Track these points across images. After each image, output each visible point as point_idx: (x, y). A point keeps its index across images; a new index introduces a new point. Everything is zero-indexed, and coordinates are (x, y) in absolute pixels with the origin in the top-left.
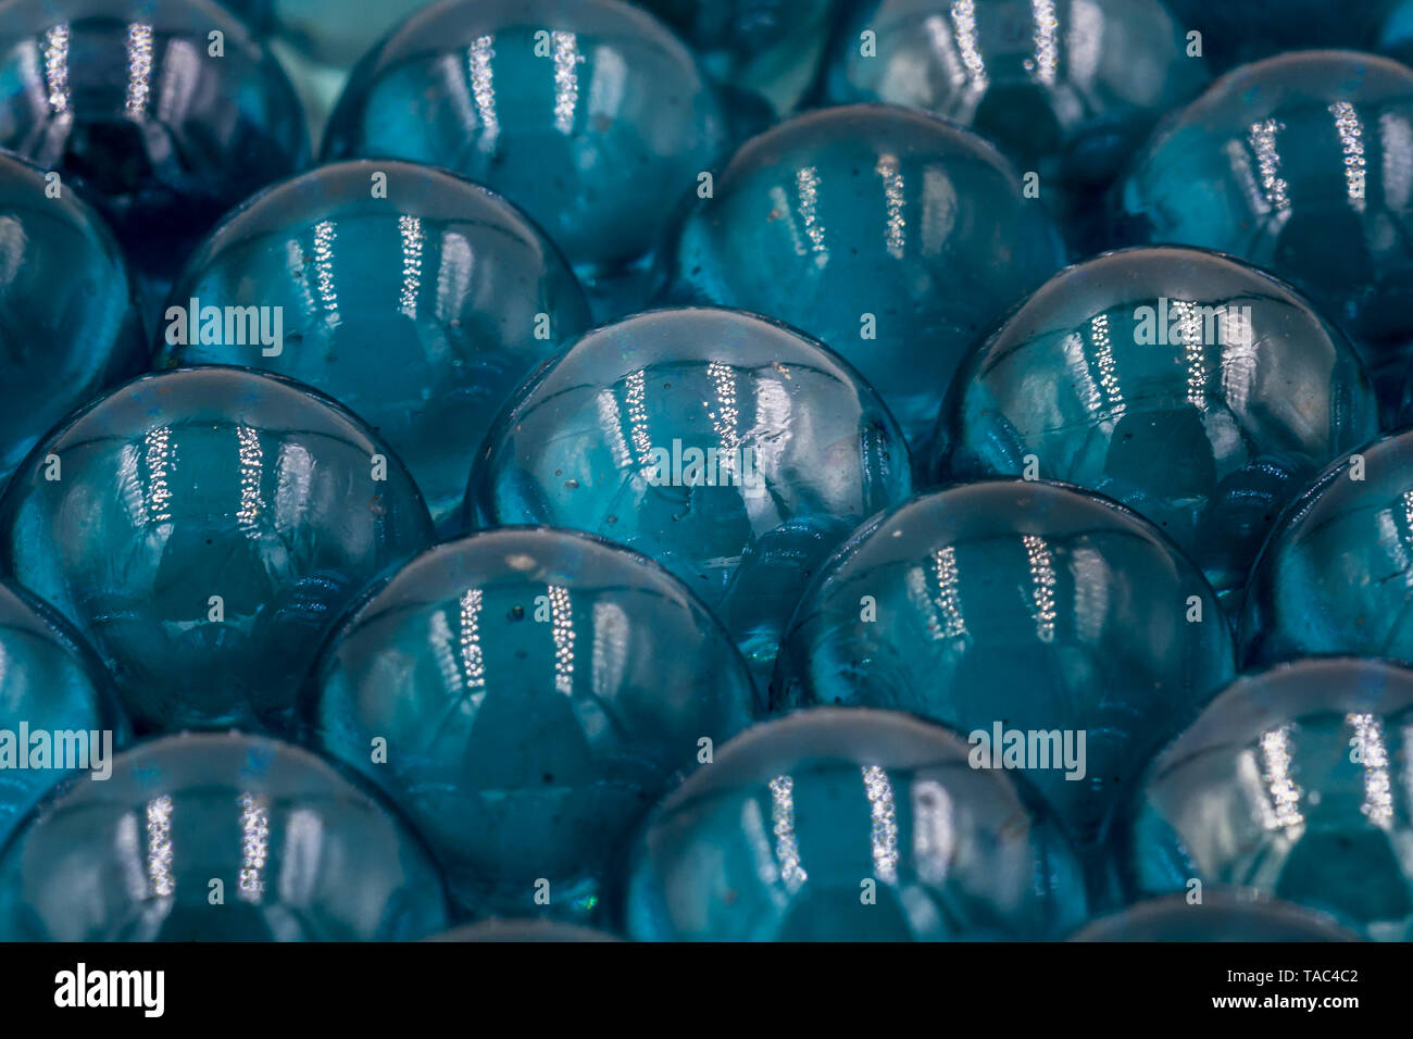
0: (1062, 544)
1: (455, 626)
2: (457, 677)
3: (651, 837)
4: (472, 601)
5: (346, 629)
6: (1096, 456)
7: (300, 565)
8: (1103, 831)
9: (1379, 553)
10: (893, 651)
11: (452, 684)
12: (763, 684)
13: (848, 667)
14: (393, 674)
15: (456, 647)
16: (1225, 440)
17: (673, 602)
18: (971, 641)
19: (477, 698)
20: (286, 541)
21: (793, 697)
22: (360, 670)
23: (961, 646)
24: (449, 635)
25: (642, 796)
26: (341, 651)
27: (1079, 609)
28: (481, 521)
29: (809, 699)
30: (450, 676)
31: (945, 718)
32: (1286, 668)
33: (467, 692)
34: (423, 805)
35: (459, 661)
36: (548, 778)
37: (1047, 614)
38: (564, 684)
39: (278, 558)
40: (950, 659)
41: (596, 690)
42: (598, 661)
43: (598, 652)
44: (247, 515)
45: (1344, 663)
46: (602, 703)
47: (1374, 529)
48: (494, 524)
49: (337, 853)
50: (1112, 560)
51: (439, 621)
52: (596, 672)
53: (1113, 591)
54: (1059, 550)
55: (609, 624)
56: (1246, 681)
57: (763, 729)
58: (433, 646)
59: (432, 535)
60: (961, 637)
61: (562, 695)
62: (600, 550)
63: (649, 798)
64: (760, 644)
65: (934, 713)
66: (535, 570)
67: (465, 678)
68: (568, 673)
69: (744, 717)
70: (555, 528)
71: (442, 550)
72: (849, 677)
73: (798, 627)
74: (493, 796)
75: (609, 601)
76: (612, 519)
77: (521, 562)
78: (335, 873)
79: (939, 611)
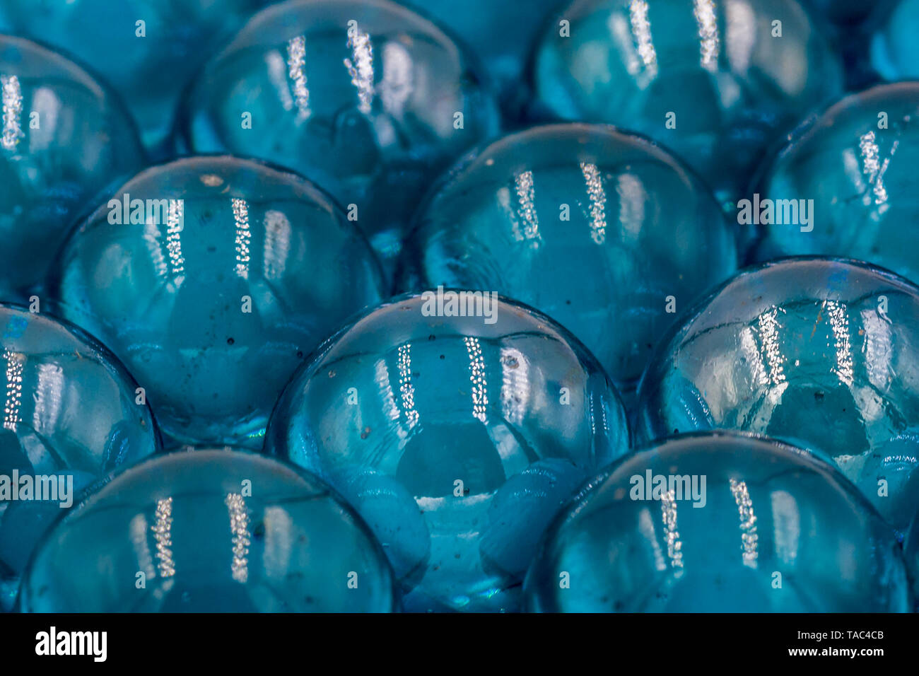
0: (610, 170)
2: (164, 266)
3: (307, 386)
5: (82, 229)
6: (636, 105)
7: (48, 180)
8: (640, 385)
9: (845, 181)
10: (486, 250)
11: (160, 270)
12: (389, 271)
13: (453, 261)
16: (729, 94)
17: (324, 210)
18: (544, 243)
19: (179, 281)
20: (38, 162)
21: (411, 282)
22: (91, 259)
23: (536, 245)
24: (158, 233)
25: (300, 354)
26: (78, 243)
27: (623, 219)
28: (181, 149)
30: (159, 264)
31: (523, 300)
32: (775, 267)
33: (171, 276)
34: (137, 359)
35: (165, 252)
36: (231, 341)
37: (599, 223)
39: (31, 174)
40: (527, 256)
41: (266, 275)
42: (268, 255)
43: (268, 247)
45: (817, 262)
46: (271, 286)
47: (839, 163)
48: (191, 152)
49: (74, 395)
50: (647, 184)
52: (266, 262)
53: (648, 207)
54: (609, 176)
55: (277, 227)
57: (389, 308)
58: (146, 241)
59: (146, 159)
60: (536, 239)
61: (242, 279)
62: (270, 172)
63: (306, 357)
64: (387, 243)
65: (515, 297)
66: (223, 186)
67: (170, 267)
68: (245, 263)
69: (377, 298)
70: (238, 155)
71: (153, 171)
72: (454, 269)
73: (415, 230)
74: (190, 353)
75: (276, 209)
76: (278, 148)
77: (211, 181)
78: (72, 410)
79: (520, 220)
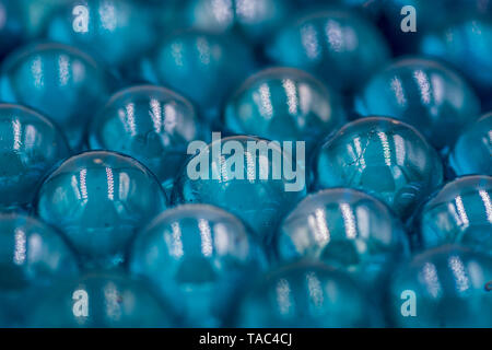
1: (78, 179)
4: (83, 172)
14: (61, 194)
15: (79, 187)
29: (183, 201)
38: (111, 197)
44: (17, 147)
51: (74, 178)
56: (310, 196)
